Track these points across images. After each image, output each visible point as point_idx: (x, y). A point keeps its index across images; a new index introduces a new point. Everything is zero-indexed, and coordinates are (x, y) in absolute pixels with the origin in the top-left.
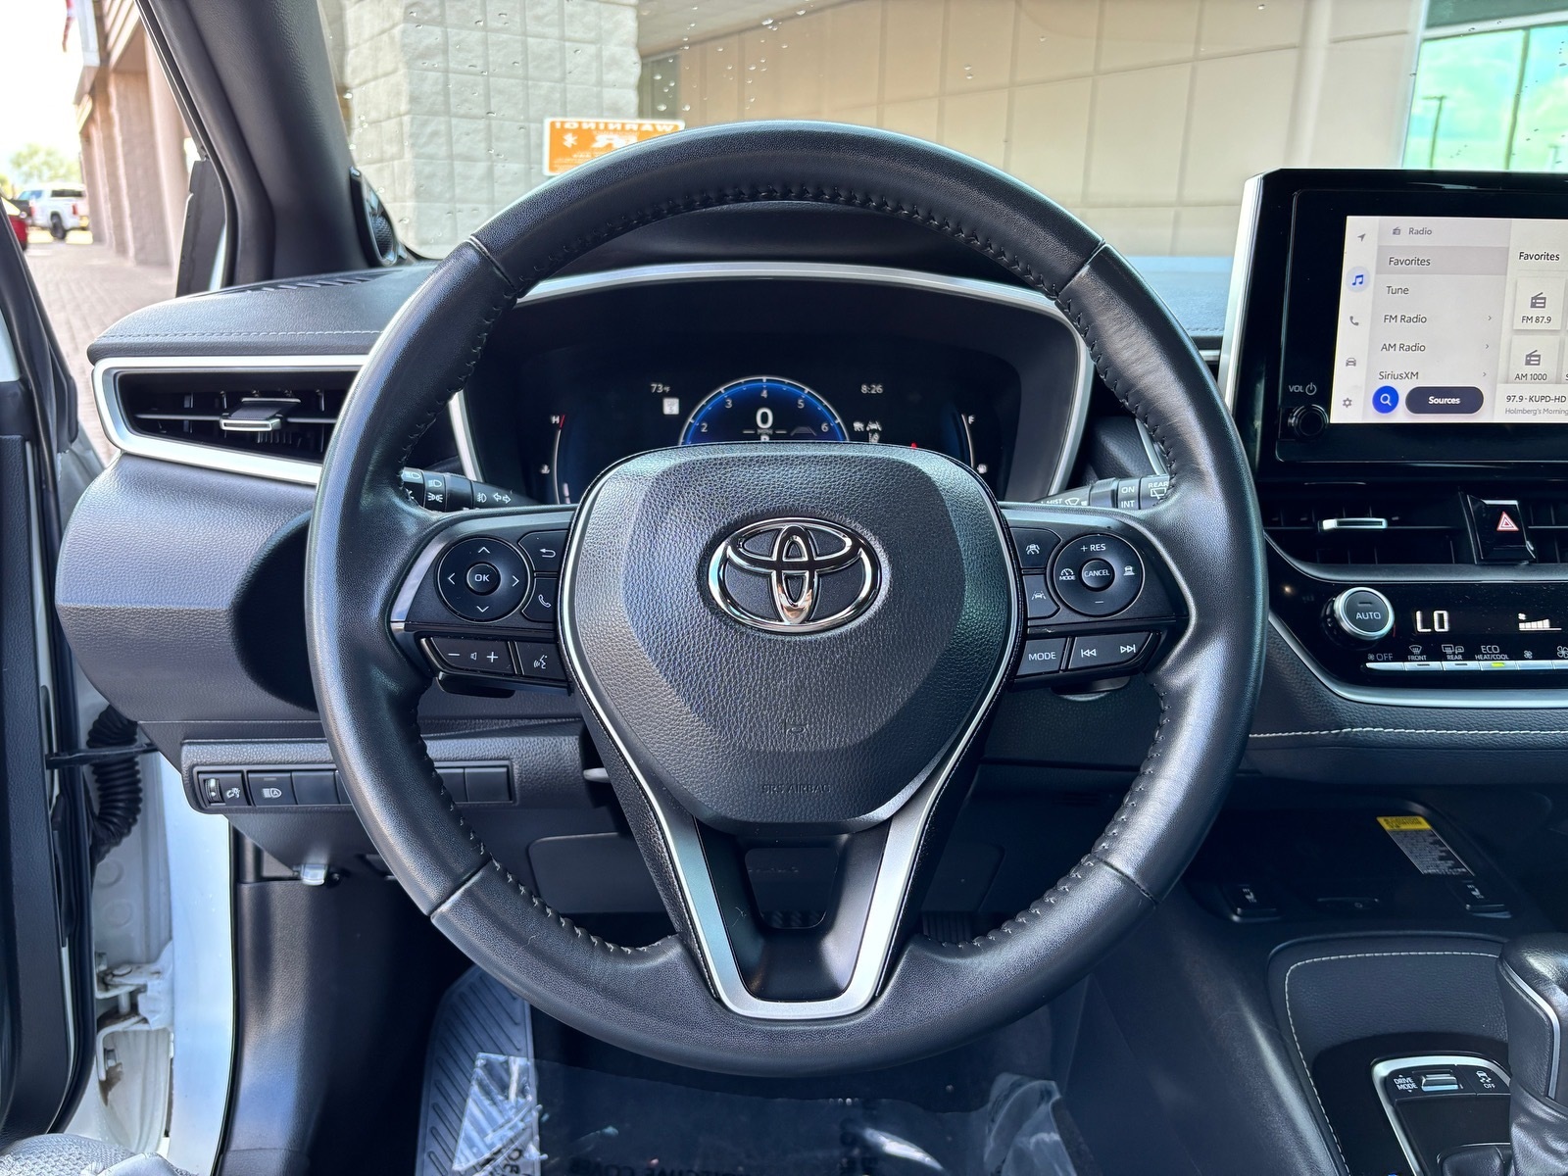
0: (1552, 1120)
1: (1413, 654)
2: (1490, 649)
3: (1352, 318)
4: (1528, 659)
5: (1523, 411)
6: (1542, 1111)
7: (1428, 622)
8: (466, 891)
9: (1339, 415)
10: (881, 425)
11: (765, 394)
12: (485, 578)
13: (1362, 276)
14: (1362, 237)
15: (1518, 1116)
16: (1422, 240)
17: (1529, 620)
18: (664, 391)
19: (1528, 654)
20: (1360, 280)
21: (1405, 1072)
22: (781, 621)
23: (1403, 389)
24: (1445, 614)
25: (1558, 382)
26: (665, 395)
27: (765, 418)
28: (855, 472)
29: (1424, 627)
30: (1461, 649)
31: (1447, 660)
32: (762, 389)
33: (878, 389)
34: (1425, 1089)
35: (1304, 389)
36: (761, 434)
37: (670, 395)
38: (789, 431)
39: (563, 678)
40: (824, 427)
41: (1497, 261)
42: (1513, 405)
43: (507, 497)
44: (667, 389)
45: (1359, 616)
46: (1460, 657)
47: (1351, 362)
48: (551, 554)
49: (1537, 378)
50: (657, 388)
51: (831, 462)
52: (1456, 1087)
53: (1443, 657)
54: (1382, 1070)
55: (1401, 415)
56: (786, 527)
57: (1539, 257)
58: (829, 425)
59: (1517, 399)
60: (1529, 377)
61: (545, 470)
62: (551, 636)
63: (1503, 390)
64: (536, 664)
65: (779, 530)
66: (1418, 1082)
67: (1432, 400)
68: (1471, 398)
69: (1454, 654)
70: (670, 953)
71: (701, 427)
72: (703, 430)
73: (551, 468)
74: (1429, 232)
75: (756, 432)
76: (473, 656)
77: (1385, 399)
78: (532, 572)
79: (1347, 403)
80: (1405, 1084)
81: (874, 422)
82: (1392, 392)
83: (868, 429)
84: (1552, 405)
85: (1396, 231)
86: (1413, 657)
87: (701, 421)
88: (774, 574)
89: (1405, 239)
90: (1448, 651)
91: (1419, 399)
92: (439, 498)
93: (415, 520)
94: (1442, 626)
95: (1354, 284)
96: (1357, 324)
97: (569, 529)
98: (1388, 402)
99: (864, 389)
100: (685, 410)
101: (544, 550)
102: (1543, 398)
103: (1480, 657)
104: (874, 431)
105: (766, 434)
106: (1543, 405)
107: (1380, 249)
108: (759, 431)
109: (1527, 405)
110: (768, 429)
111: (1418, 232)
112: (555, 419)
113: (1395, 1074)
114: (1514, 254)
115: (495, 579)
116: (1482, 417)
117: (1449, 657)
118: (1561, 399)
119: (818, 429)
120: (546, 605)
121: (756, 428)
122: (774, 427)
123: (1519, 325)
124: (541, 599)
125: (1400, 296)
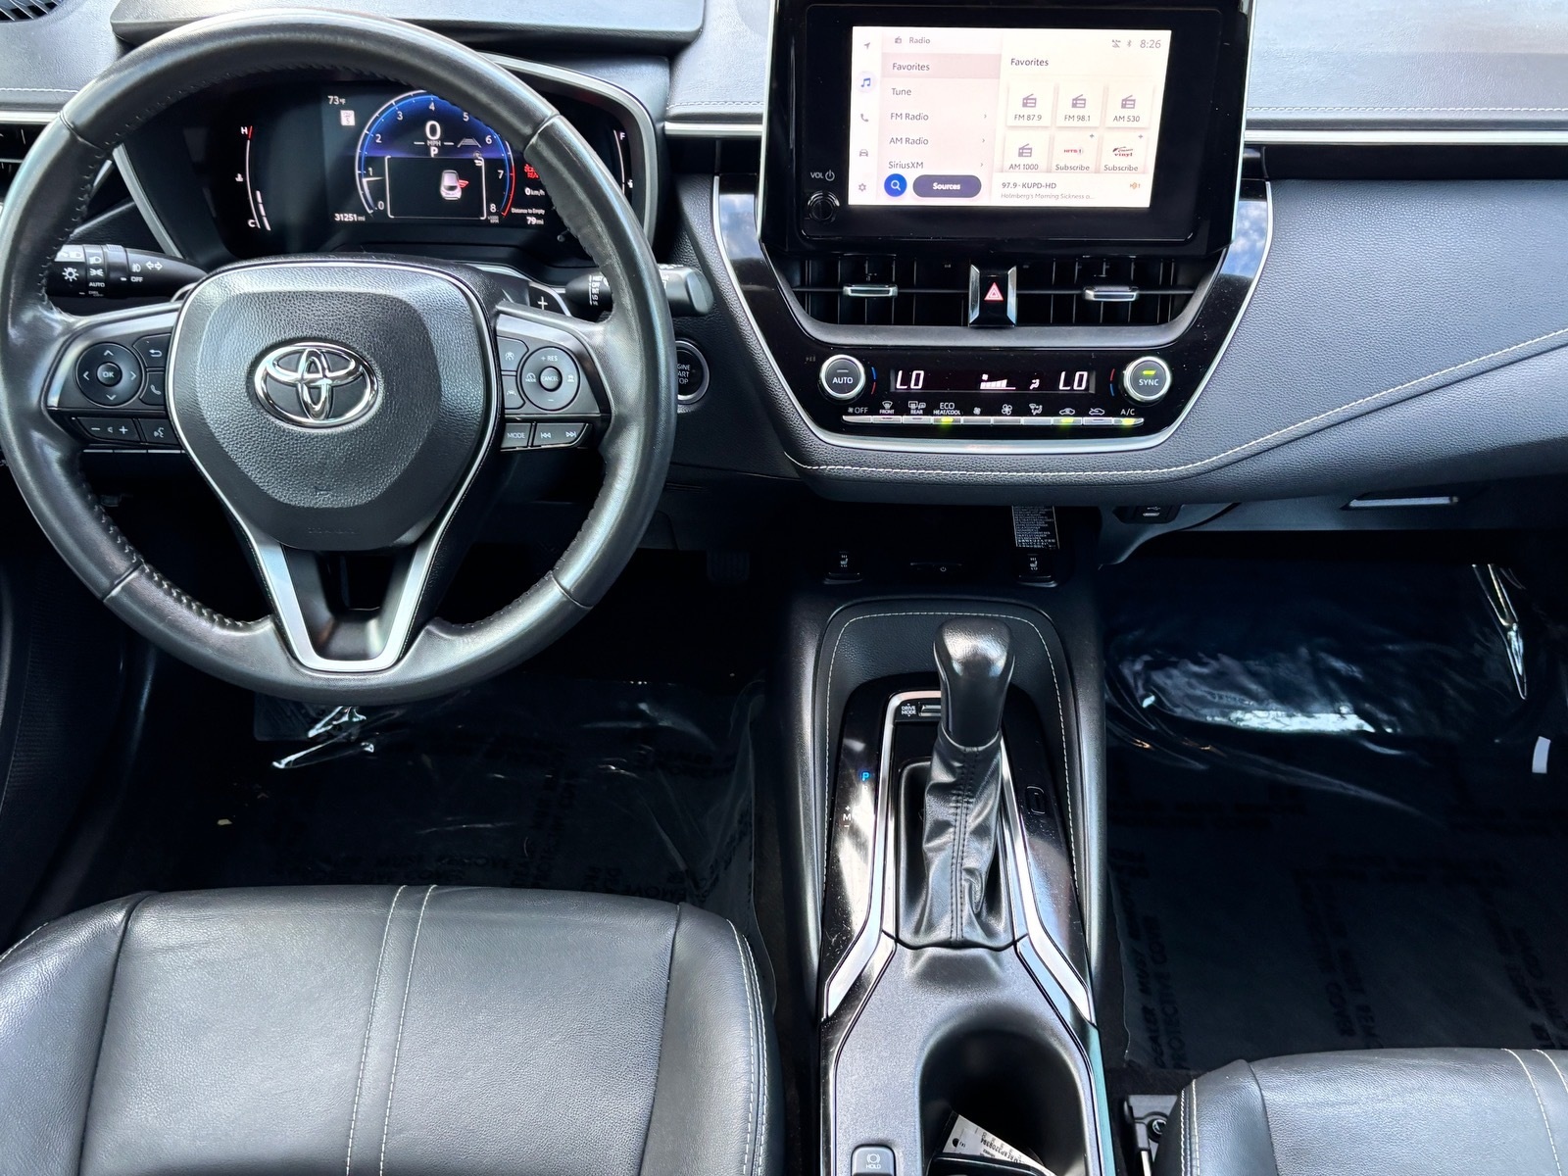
1: (884, 408)
2: (947, 406)
3: (862, 115)
4: (976, 415)
5: (1018, 196)
7: (906, 381)
8: (123, 588)
9: (856, 198)
11: (432, 107)
12: (112, 374)
13: (869, 79)
14: (867, 45)
16: (921, 48)
17: (990, 380)
18: (341, 103)
19: (977, 411)
20: (868, 82)
21: (912, 702)
22: (307, 418)
23: (911, 178)
24: (922, 373)
25: (1049, 171)
26: (341, 107)
27: (433, 131)
29: (901, 385)
30: (923, 405)
31: (909, 414)
32: (430, 104)
34: (923, 715)
35: (824, 175)
36: (431, 146)
37: (346, 107)
38: (457, 143)
40: (488, 139)
41: (989, 68)
42: (1007, 191)
43: (159, 264)
44: (343, 101)
45: (835, 380)
46: (921, 412)
47: (864, 153)
48: (159, 354)
49: (1028, 167)
50: (334, 100)
53: (907, 412)
54: (898, 698)
55: (910, 199)
56: (308, 349)
57: (1028, 63)
58: (492, 138)
59: (1011, 185)
60: (1022, 167)
61: (239, 178)
62: (164, 414)
63: (999, 178)
64: (156, 434)
65: (303, 352)
66: (919, 710)
67: (936, 186)
68: (971, 185)
69: (917, 409)
70: (266, 627)
71: (376, 137)
72: (378, 141)
73: (244, 176)
74: (928, 41)
75: (426, 143)
76: (110, 430)
77: (895, 184)
78: (145, 368)
79: (862, 188)
80: (909, 710)
82: (901, 179)
84: (1043, 191)
85: (898, 40)
86: (884, 411)
87: (375, 133)
89: (906, 47)
90: (913, 406)
91: (924, 185)
92: (100, 273)
94: (916, 384)
95: (863, 86)
96: (867, 120)
97: (171, 333)
98: (897, 187)
100: (361, 122)
101: (152, 351)
102: (1034, 185)
103: (937, 412)
105: (435, 146)
106: (1034, 191)
107: (885, 55)
108: (429, 143)
109: (1020, 190)
110: (437, 140)
111: (917, 41)
112: (244, 130)
113: (904, 703)
114: (1006, 61)
115: (118, 374)
116: (980, 200)
117: (912, 412)
118: (1052, 186)
119: (482, 141)
120: (159, 393)
121: (425, 139)
122: (442, 139)
123: (1012, 122)
124: (153, 388)
125: (904, 97)
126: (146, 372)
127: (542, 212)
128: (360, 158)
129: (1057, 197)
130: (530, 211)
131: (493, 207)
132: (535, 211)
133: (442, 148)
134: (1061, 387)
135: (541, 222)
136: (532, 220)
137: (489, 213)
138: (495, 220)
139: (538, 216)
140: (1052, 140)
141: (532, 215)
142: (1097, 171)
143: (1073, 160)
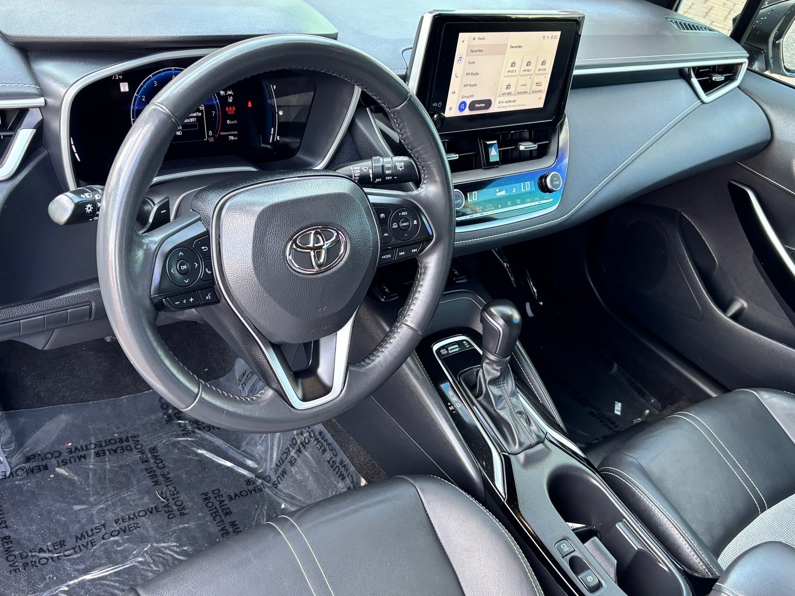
0: (496, 360)
2: (489, 206)
3: (456, 74)
5: (503, 107)
6: (492, 357)
9: (447, 114)
13: (461, 58)
14: (463, 41)
15: (485, 360)
16: (482, 42)
18: (119, 78)
19: (499, 206)
21: (442, 347)
22: (314, 269)
23: (468, 102)
25: (515, 95)
26: (120, 81)
29: (470, 199)
30: (481, 207)
34: (450, 352)
35: (438, 104)
37: (123, 81)
39: (217, 300)
41: (503, 50)
42: (501, 105)
44: (121, 77)
46: (481, 211)
47: (454, 93)
48: (206, 248)
49: (509, 94)
50: (115, 77)
52: (458, 349)
53: (476, 212)
54: (435, 347)
55: (467, 112)
57: (516, 47)
59: (502, 102)
60: (506, 94)
62: (212, 285)
63: (499, 99)
64: (207, 298)
65: (311, 233)
66: (447, 350)
67: (477, 105)
68: (488, 103)
74: (484, 39)
76: (185, 301)
78: (201, 259)
79: (451, 108)
80: (444, 352)
81: (230, 90)
84: (512, 104)
85: (474, 39)
86: (468, 213)
87: (141, 95)
88: (312, 253)
89: (477, 42)
90: (478, 209)
91: (472, 106)
94: (475, 198)
95: (458, 61)
96: (457, 77)
97: (209, 235)
100: (132, 88)
101: (203, 248)
102: (509, 101)
103: (487, 210)
104: (230, 95)
106: (509, 104)
107: (468, 46)
109: (504, 104)
111: (481, 39)
113: (440, 349)
114: (509, 47)
116: (491, 110)
117: (478, 211)
118: (514, 101)
120: (209, 272)
123: (507, 74)
125: (472, 64)
126: (202, 261)
127: (236, 132)
128: (133, 111)
129: (515, 106)
130: (230, 133)
131: (210, 133)
132: (233, 132)
134: (522, 190)
135: (236, 138)
136: (232, 138)
137: (209, 136)
138: (212, 140)
139: (234, 135)
140: (518, 80)
141: (231, 135)
142: (530, 94)
143: (523, 89)
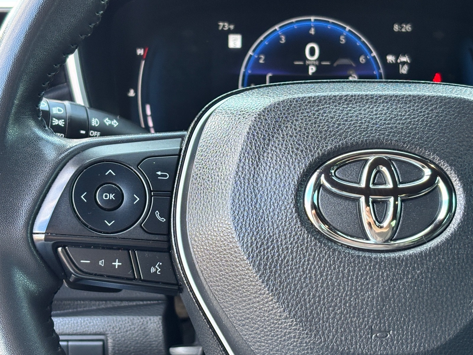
10: (410, 57)
11: (312, 32)
12: (112, 196)
18: (229, 29)
22: (368, 239)
26: (230, 32)
27: (312, 52)
28: (432, 110)
32: (310, 28)
33: (408, 28)
36: (309, 65)
37: (234, 32)
38: (333, 63)
39: (174, 282)
40: (362, 59)
43: (115, 121)
44: (232, 27)
48: (166, 176)
50: (224, 26)
51: (410, 101)
56: (372, 158)
58: (366, 58)
61: (132, 93)
62: (165, 246)
64: (153, 270)
65: (367, 161)
71: (259, 58)
72: (261, 61)
73: (136, 92)
75: (305, 62)
76: (101, 263)
78: (150, 191)
81: (404, 55)
83: (399, 61)
87: (259, 54)
88: (363, 199)
92: (61, 123)
93: (52, 146)
97: (179, 155)
99: (396, 28)
100: (247, 45)
101: (159, 173)
104: (404, 63)
105: (313, 65)
108: (307, 62)
110: (315, 60)
112: (140, 52)
115: (120, 197)
119: (357, 60)
121: (305, 59)
122: (320, 59)
124: (157, 214)
126: (151, 196)
128: (244, 76)
133: (319, 67)
